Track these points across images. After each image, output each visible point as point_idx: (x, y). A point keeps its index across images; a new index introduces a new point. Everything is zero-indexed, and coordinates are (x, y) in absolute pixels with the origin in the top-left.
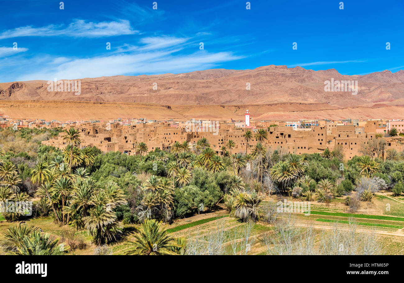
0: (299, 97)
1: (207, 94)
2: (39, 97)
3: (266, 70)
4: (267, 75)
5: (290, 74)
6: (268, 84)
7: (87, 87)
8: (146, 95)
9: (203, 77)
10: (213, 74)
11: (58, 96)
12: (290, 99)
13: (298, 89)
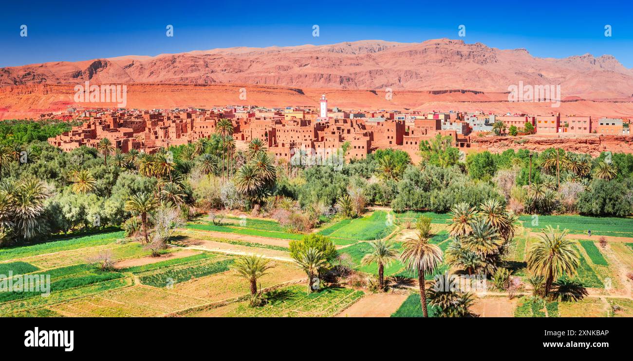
0: (477, 83)
1: (356, 74)
2: (128, 78)
3: (436, 44)
5: (468, 52)
6: (438, 64)
7: (193, 63)
8: (273, 74)
9: (354, 51)
10: (367, 47)
11: (154, 77)
12: (465, 86)
13: (477, 73)
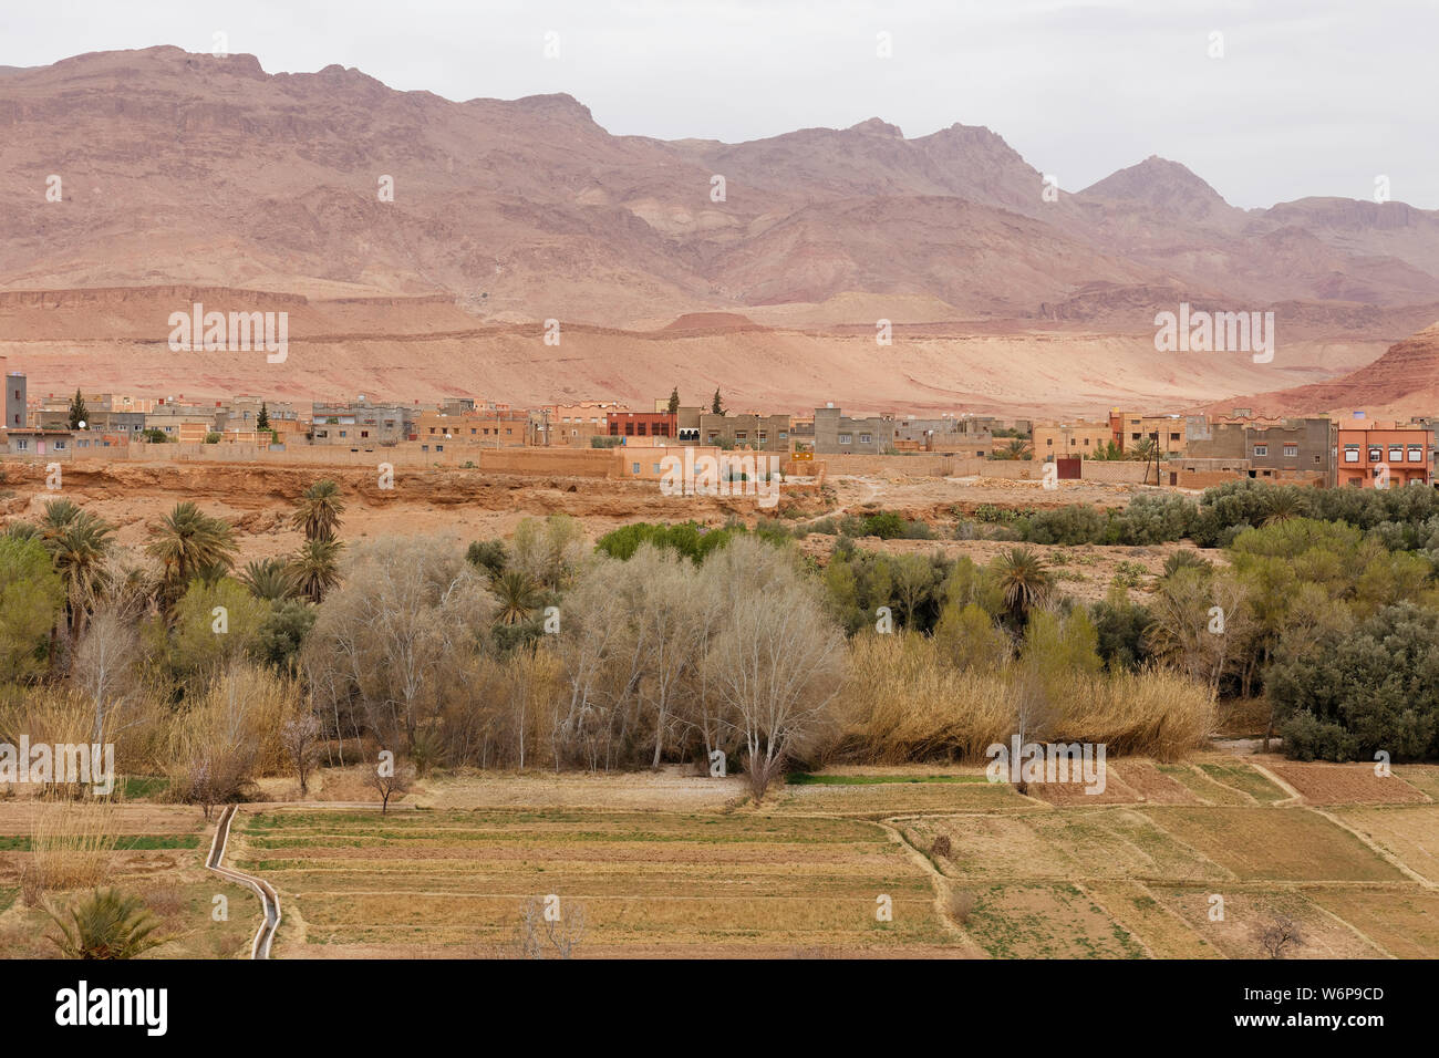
0: (310, 257)
4: (122, 107)
5: (274, 109)
6: (123, 167)
13: (312, 209)
